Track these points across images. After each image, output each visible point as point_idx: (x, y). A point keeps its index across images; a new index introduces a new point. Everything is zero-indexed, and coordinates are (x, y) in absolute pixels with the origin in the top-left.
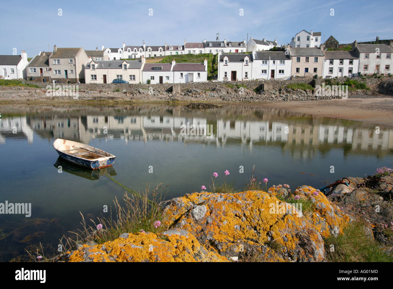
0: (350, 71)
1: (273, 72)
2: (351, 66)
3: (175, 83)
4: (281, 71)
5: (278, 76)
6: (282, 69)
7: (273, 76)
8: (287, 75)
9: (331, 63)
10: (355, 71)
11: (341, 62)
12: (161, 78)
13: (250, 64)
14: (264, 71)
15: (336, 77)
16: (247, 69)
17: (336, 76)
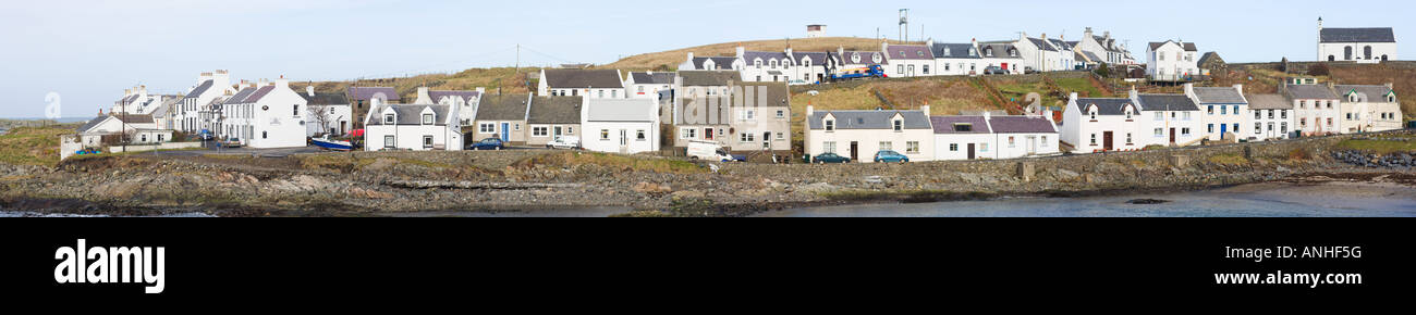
0: (1284, 128)
1: (1172, 131)
2: (1284, 120)
3: (1000, 157)
4: (1185, 131)
5: (1181, 140)
6: (1186, 127)
7: (1172, 139)
8: (1194, 138)
9: (1258, 115)
10: (1291, 129)
11: (1270, 114)
12: (971, 147)
13: (1133, 117)
14: (1158, 131)
15: (1267, 140)
16: (1130, 128)
17: (1266, 137)
